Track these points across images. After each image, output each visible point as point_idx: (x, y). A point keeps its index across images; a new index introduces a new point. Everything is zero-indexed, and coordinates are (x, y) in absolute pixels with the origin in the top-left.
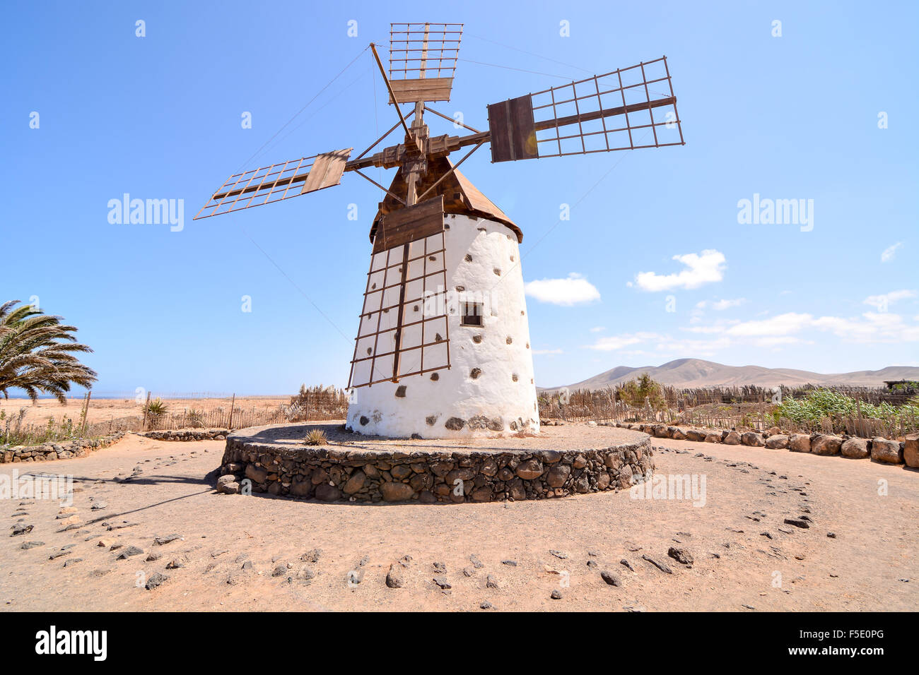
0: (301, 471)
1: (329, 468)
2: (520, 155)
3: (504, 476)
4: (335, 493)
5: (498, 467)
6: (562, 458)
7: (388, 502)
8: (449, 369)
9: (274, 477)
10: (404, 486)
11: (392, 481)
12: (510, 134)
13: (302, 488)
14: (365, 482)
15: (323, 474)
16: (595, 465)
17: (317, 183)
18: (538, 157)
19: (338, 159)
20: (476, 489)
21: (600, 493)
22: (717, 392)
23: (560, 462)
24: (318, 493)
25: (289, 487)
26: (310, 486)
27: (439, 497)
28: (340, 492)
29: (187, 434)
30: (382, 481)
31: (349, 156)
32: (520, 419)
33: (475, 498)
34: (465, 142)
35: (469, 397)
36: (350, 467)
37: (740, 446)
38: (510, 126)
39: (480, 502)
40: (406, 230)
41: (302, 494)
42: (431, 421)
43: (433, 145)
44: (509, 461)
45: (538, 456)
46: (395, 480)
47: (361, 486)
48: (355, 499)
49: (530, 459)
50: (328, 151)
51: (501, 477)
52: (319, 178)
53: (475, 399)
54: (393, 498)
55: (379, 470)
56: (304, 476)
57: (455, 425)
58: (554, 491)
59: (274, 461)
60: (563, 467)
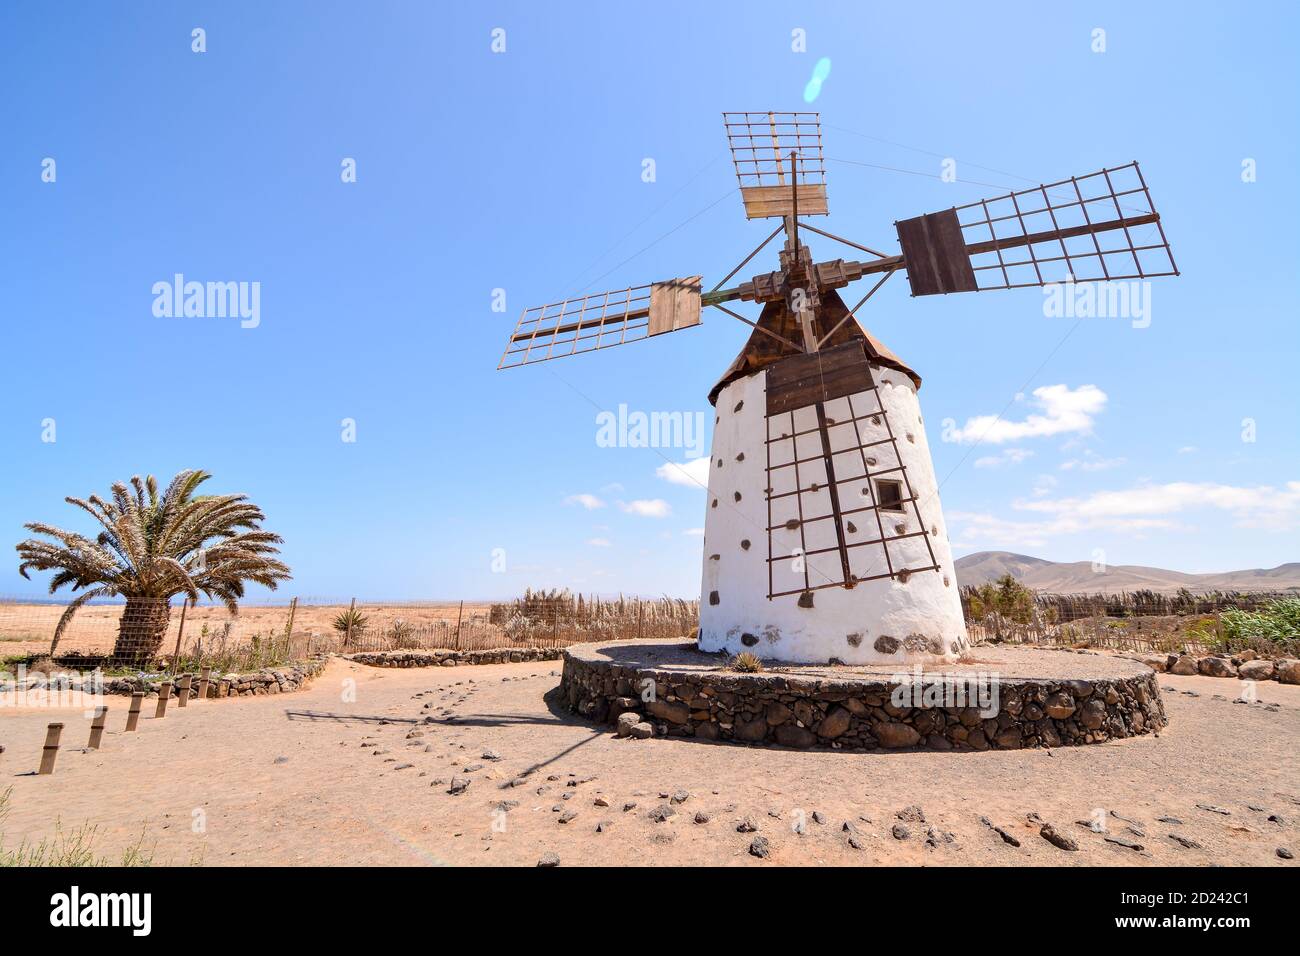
0: (747, 707)
1: (793, 703)
2: (950, 288)
3: (1033, 714)
4: (808, 737)
5: (1024, 702)
6: (1095, 691)
7: (888, 748)
8: (937, 571)
9: (704, 715)
10: (906, 728)
11: (891, 722)
12: (933, 260)
13: (755, 729)
14: (850, 723)
15: (785, 711)
16: (1127, 699)
17: (667, 322)
18: (978, 290)
19: (686, 290)
20: (1001, 732)
21: (1138, 737)
22: (1098, 600)
23: (1091, 695)
24: (782, 736)
25: (732, 728)
26: (765, 728)
27: (955, 741)
28: (815, 736)
29: (408, 658)
30: (875, 721)
31: (700, 287)
32: (959, 638)
33: (1002, 744)
34: (869, 269)
35: (900, 609)
36: (824, 701)
37: (1198, 677)
38: (932, 250)
39: (1009, 748)
40: (813, 385)
41: (755, 739)
42: (854, 640)
43: (825, 273)
44: (1035, 694)
45: (1066, 687)
46: (893, 719)
47: (846, 728)
48: (840, 745)
49: (1060, 691)
50: (666, 279)
51: (1029, 716)
52: (667, 315)
53: (908, 611)
54: (895, 744)
55: (866, 705)
56: (754, 714)
57: (888, 647)
58: (1092, 735)
59: (701, 694)
60: (1097, 701)
